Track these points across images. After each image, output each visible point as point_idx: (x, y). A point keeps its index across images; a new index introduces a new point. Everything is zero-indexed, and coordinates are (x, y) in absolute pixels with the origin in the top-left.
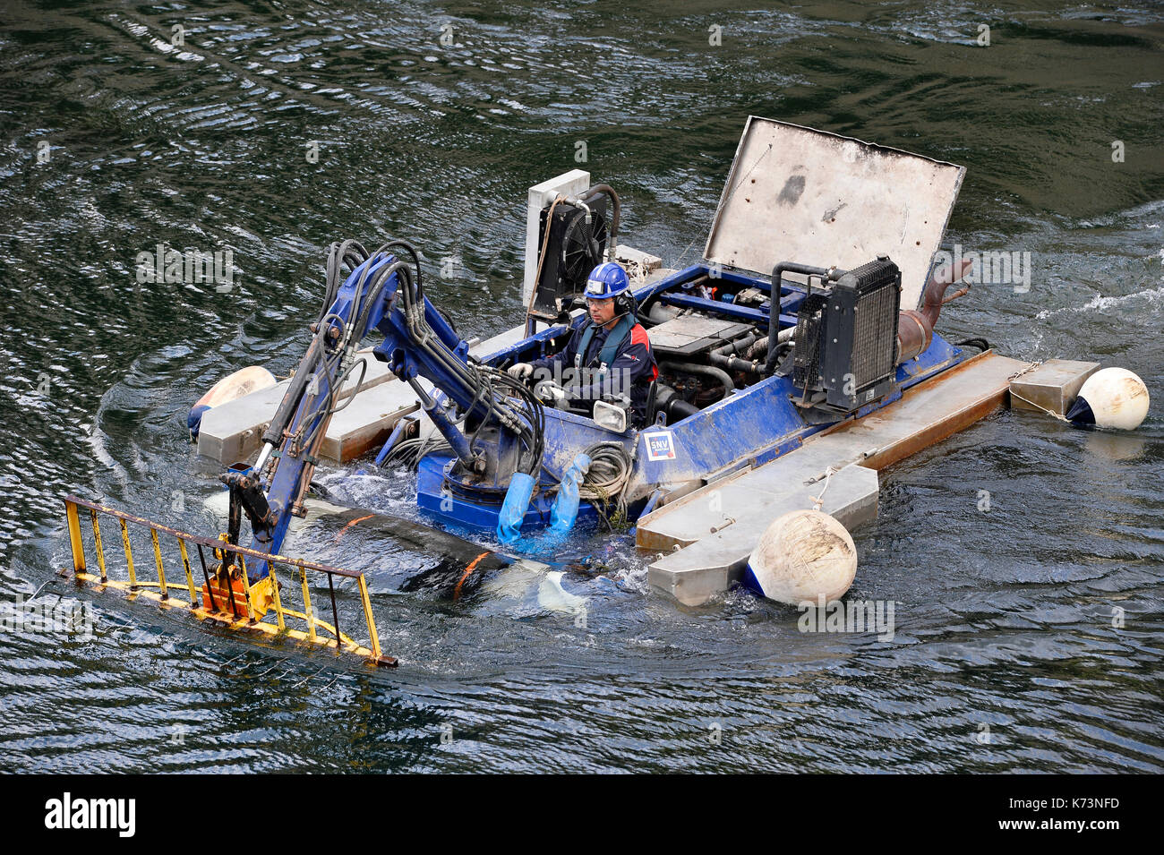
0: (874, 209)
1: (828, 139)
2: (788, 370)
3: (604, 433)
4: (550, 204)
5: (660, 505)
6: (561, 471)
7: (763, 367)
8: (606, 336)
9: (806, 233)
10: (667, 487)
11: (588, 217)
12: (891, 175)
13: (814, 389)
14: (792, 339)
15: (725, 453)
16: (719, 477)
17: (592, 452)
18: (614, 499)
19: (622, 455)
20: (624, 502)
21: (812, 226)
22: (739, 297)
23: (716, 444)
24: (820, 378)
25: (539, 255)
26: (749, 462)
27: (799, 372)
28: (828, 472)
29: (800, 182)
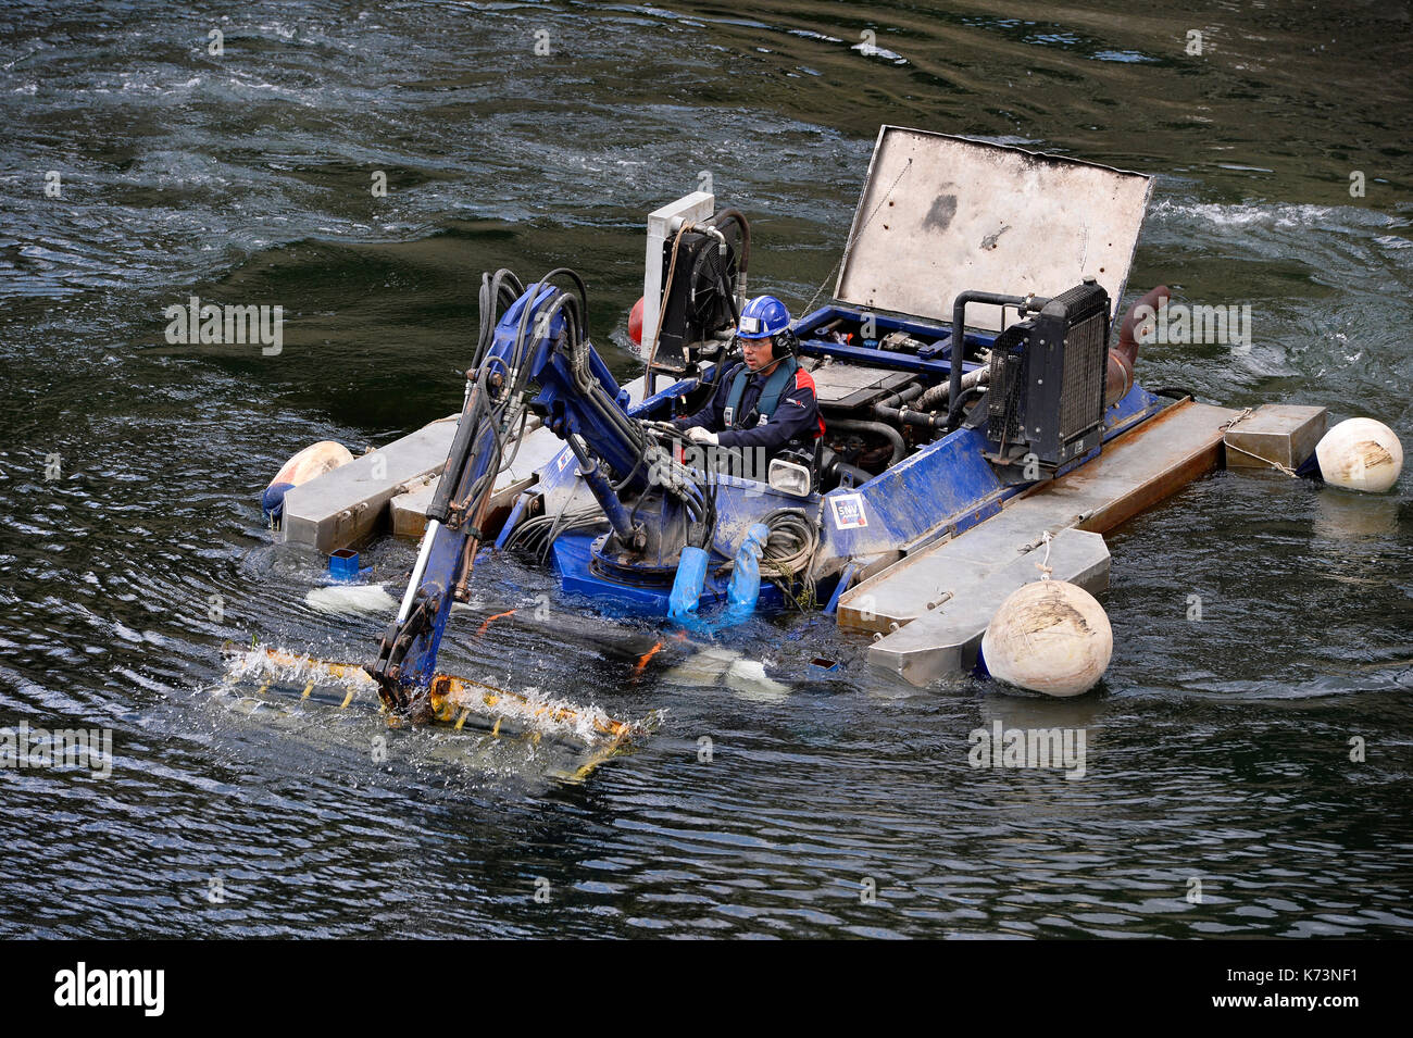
0: (1044, 231)
1: (982, 150)
2: (978, 421)
3: (779, 499)
4: (674, 233)
5: (856, 582)
6: (729, 546)
7: (944, 419)
8: (763, 384)
9: (961, 263)
10: (861, 560)
11: (722, 246)
12: (1064, 189)
13: (1015, 441)
14: (980, 384)
15: (920, 519)
16: (918, 547)
17: (771, 521)
18: (799, 576)
19: (806, 522)
20: (810, 579)
21: (968, 254)
22: (885, 343)
23: (910, 509)
24: (1022, 428)
25: (662, 294)
26: (947, 530)
27: (994, 421)
28: (1046, 537)
29: (950, 203)
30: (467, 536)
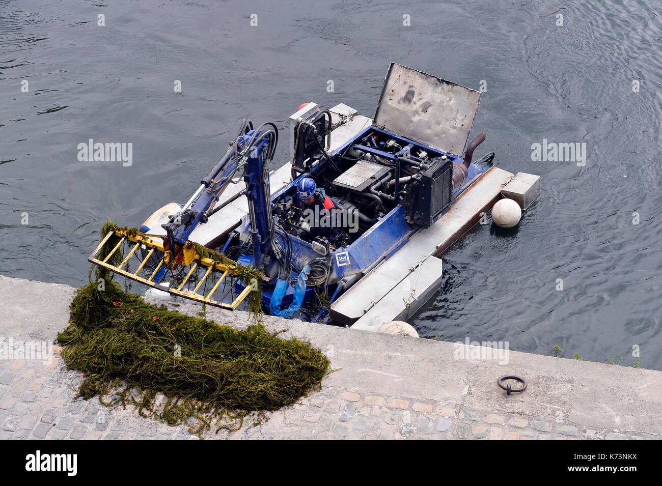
0: (443, 108)
3: (317, 254)
4: (298, 125)
7: (393, 199)
10: (346, 278)
11: (315, 131)
12: (451, 93)
15: (373, 255)
16: (370, 269)
17: (311, 265)
18: (322, 285)
19: (325, 265)
20: (327, 286)
21: (418, 113)
22: (386, 144)
23: (369, 252)
24: (417, 212)
25: (295, 145)
26: (385, 257)
28: (420, 263)
29: (412, 93)
30: (214, 197)
